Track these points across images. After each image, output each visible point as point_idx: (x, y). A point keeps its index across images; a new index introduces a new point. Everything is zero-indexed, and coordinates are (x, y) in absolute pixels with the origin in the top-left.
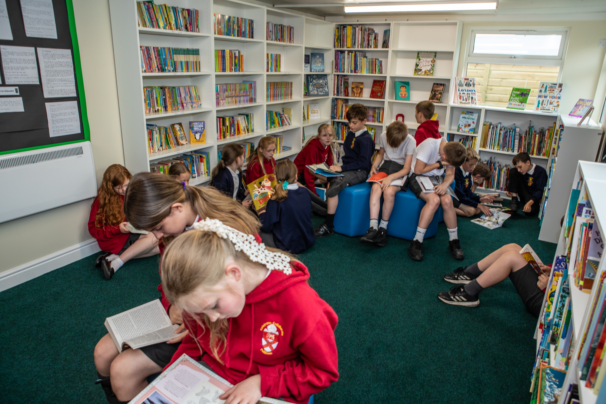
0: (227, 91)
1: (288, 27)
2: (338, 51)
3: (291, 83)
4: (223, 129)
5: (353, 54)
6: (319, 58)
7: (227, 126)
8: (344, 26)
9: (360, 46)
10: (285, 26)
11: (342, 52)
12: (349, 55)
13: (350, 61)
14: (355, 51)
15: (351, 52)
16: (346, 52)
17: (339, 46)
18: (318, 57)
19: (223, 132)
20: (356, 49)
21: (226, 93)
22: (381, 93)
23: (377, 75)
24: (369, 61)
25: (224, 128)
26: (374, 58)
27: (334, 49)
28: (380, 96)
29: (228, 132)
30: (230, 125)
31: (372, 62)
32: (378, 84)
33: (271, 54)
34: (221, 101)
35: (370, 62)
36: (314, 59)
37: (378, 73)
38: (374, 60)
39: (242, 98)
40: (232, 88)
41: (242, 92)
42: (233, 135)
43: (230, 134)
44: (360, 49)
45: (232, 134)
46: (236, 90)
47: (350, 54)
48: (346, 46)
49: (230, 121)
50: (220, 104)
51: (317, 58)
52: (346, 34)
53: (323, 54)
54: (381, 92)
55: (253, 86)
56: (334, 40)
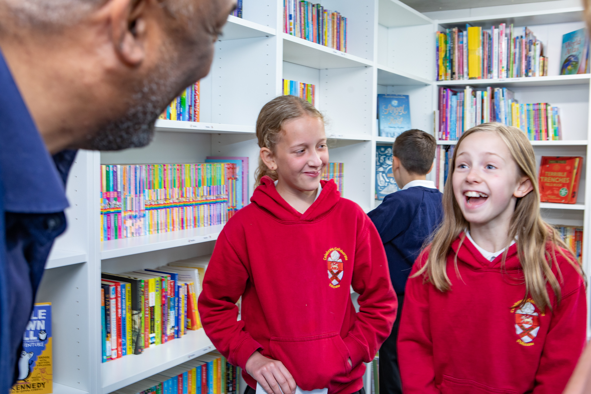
0: (150, 186)
1: (333, 14)
2: (446, 87)
3: (341, 165)
4: (133, 321)
5: (487, 94)
6: (398, 106)
7: (152, 309)
8: (462, 27)
9: (504, 74)
10: (325, 11)
11: (456, 90)
12: (475, 96)
13: (479, 110)
14: (493, 86)
15: (483, 87)
16: (468, 91)
17: (449, 76)
18: (395, 103)
19: (134, 331)
20: (495, 79)
21: (148, 196)
22: (568, 188)
23: (551, 142)
24: (528, 111)
25: (136, 317)
26: (542, 101)
27: (435, 84)
28: (565, 198)
29: (153, 330)
30: (163, 305)
31: (537, 111)
32: (557, 166)
33: (291, 82)
34: (129, 223)
35: (532, 113)
36: (386, 108)
37: (554, 139)
38: (542, 107)
39: (204, 211)
40: (168, 178)
41: (203, 190)
42: (172, 337)
43: (163, 333)
44: (504, 80)
45: (169, 332)
46: (182, 184)
47: (479, 93)
48: (465, 75)
49: (163, 290)
50: (124, 233)
51: (392, 106)
52: (465, 46)
53: (407, 97)
54: (568, 185)
55: (238, 171)
56: (437, 60)
